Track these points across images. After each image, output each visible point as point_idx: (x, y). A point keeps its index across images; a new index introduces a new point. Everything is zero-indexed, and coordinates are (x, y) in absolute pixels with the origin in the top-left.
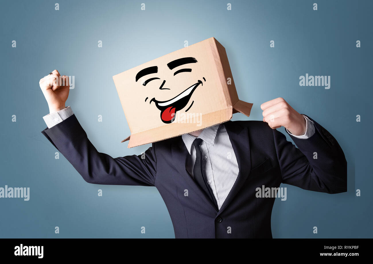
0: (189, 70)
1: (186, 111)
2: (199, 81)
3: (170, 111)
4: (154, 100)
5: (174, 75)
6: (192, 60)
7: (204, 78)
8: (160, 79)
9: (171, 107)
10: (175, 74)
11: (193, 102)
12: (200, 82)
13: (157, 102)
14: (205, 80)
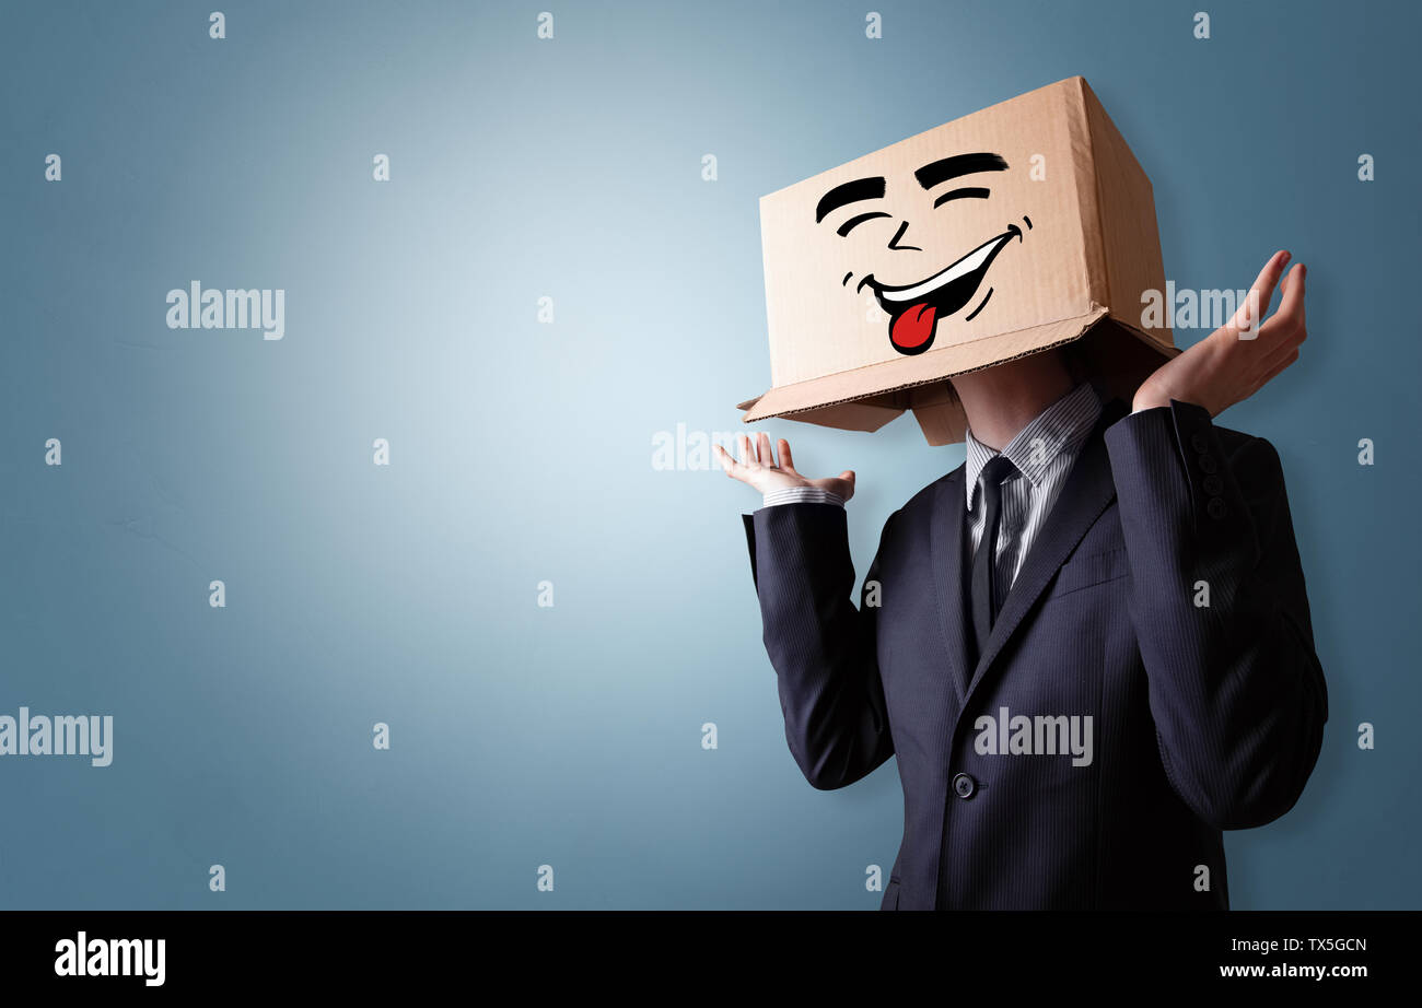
0: (983, 193)
1: (968, 319)
2: (1010, 227)
3: (920, 314)
4: (869, 280)
5: (935, 207)
6: (991, 162)
7: (1026, 219)
8: (889, 216)
9: (923, 305)
10: (938, 203)
11: (992, 290)
12: (1014, 231)
13: (879, 289)
14: (1030, 226)
